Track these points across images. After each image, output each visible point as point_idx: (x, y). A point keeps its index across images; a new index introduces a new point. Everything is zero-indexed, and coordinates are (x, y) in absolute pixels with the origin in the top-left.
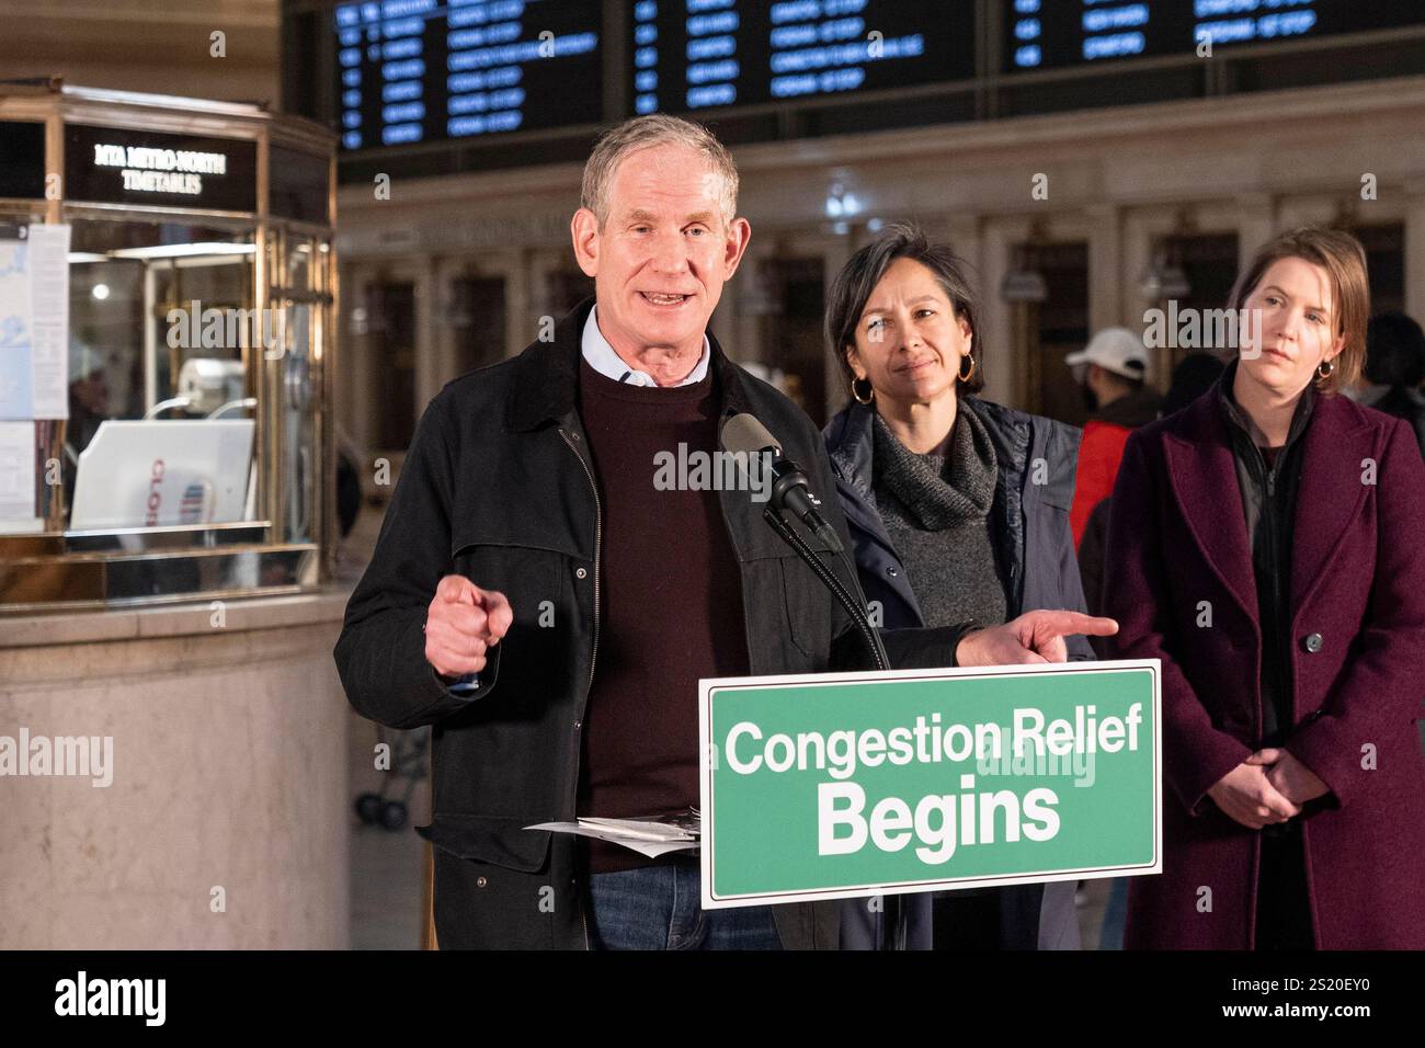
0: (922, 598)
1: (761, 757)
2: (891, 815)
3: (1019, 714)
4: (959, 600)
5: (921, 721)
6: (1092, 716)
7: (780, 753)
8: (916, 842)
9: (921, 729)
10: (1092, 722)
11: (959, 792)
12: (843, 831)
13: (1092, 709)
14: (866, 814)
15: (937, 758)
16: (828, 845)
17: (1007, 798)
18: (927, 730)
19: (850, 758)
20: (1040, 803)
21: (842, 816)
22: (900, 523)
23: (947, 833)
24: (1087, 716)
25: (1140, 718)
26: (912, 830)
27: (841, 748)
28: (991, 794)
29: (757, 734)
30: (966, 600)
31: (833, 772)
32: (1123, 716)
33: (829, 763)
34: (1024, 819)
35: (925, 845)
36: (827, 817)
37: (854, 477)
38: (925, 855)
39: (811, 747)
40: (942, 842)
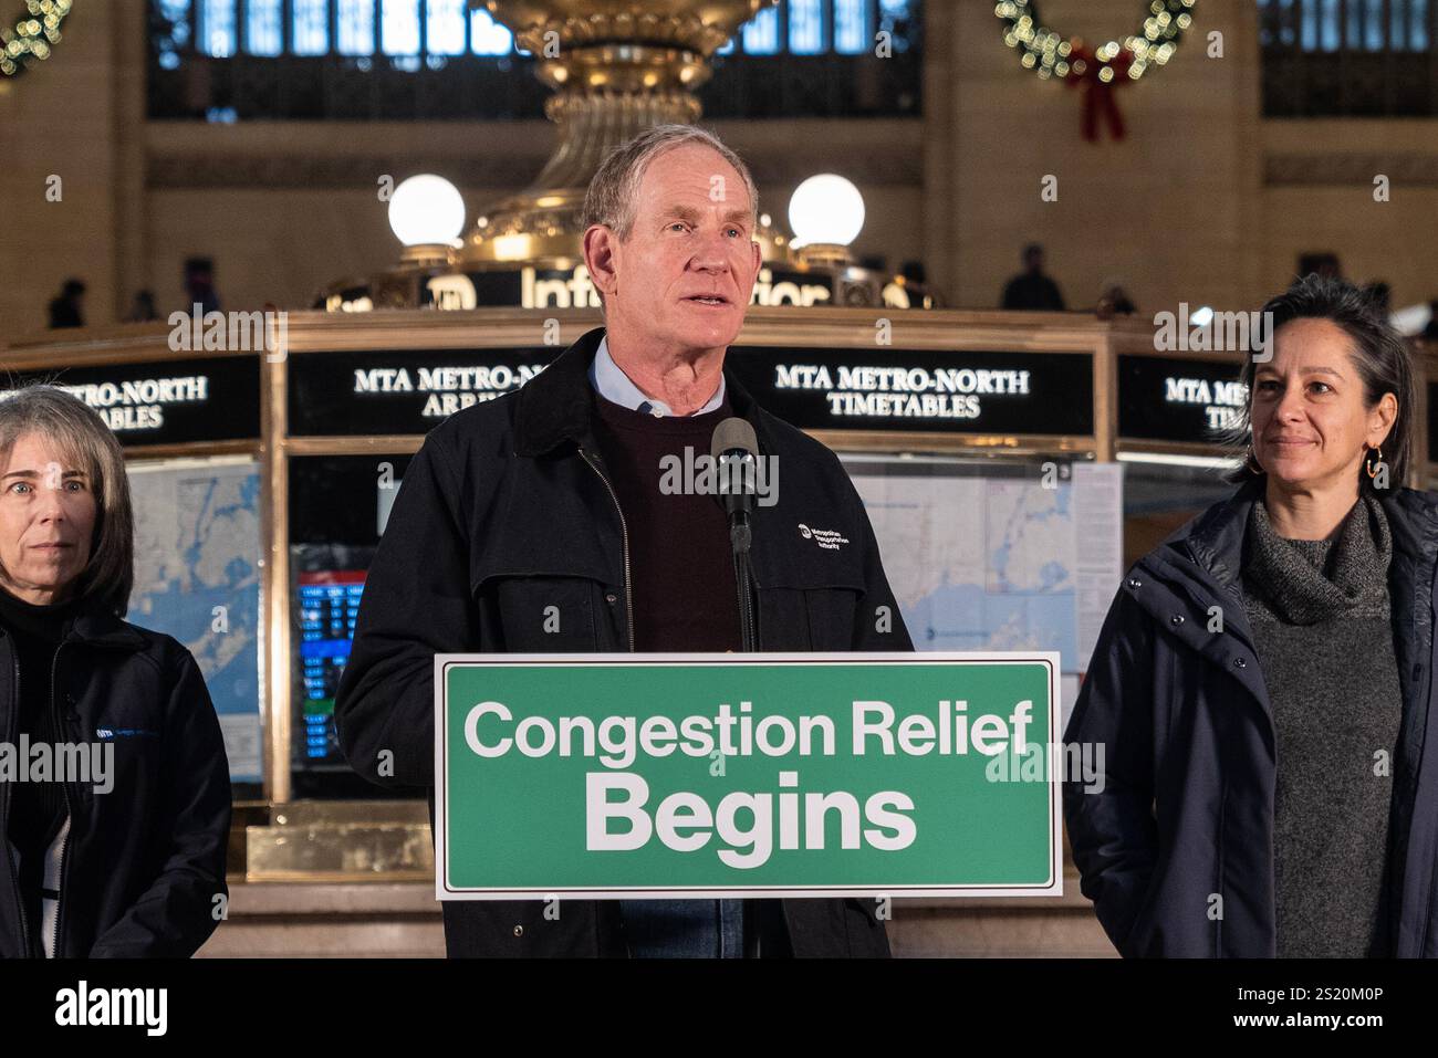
0: (1272, 693)
1: (511, 740)
2: (684, 811)
3: (860, 708)
4: (1317, 695)
5: (725, 709)
6: (961, 713)
7: (536, 737)
8: (717, 843)
9: (725, 718)
10: (962, 721)
11: (776, 791)
12: (619, 825)
13: (962, 705)
14: (651, 808)
15: (747, 750)
16: (598, 839)
17: (844, 801)
18: (734, 720)
19: (629, 746)
20: (890, 808)
21: (618, 810)
22: (1267, 616)
23: (761, 834)
24: (954, 713)
25: (1030, 717)
26: (713, 830)
27: (617, 735)
28: (821, 795)
29: (505, 714)
30: (1325, 696)
31: (606, 761)
32: (1006, 714)
33: (600, 750)
34: (866, 824)
35: (730, 847)
36: (598, 810)
37: (1214, 562)
38: (729, 858)
39: (577, 734)
40: (753, 843)
